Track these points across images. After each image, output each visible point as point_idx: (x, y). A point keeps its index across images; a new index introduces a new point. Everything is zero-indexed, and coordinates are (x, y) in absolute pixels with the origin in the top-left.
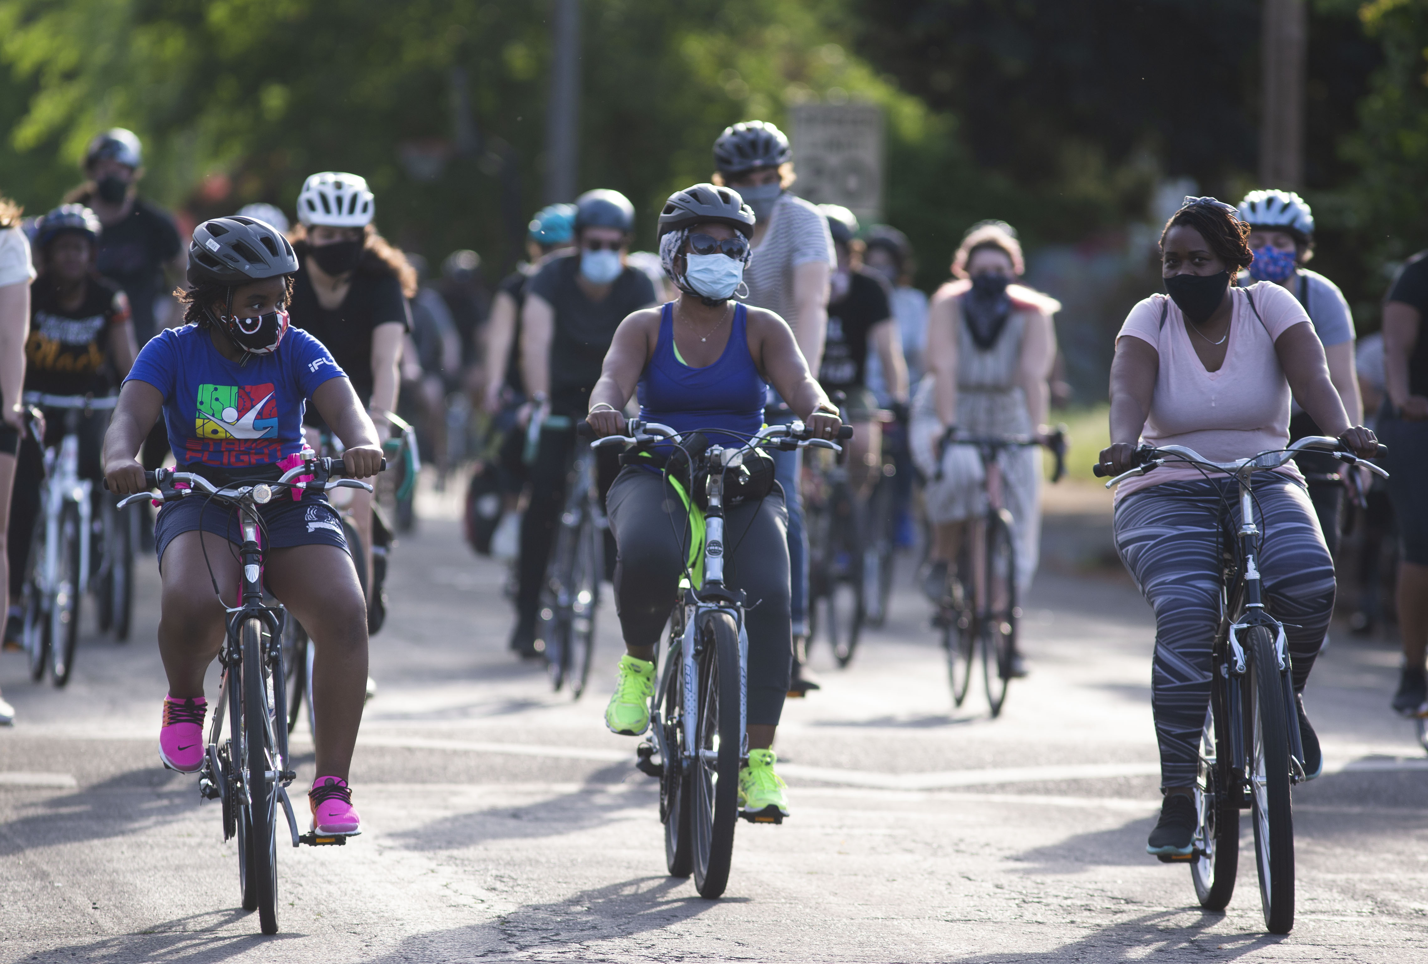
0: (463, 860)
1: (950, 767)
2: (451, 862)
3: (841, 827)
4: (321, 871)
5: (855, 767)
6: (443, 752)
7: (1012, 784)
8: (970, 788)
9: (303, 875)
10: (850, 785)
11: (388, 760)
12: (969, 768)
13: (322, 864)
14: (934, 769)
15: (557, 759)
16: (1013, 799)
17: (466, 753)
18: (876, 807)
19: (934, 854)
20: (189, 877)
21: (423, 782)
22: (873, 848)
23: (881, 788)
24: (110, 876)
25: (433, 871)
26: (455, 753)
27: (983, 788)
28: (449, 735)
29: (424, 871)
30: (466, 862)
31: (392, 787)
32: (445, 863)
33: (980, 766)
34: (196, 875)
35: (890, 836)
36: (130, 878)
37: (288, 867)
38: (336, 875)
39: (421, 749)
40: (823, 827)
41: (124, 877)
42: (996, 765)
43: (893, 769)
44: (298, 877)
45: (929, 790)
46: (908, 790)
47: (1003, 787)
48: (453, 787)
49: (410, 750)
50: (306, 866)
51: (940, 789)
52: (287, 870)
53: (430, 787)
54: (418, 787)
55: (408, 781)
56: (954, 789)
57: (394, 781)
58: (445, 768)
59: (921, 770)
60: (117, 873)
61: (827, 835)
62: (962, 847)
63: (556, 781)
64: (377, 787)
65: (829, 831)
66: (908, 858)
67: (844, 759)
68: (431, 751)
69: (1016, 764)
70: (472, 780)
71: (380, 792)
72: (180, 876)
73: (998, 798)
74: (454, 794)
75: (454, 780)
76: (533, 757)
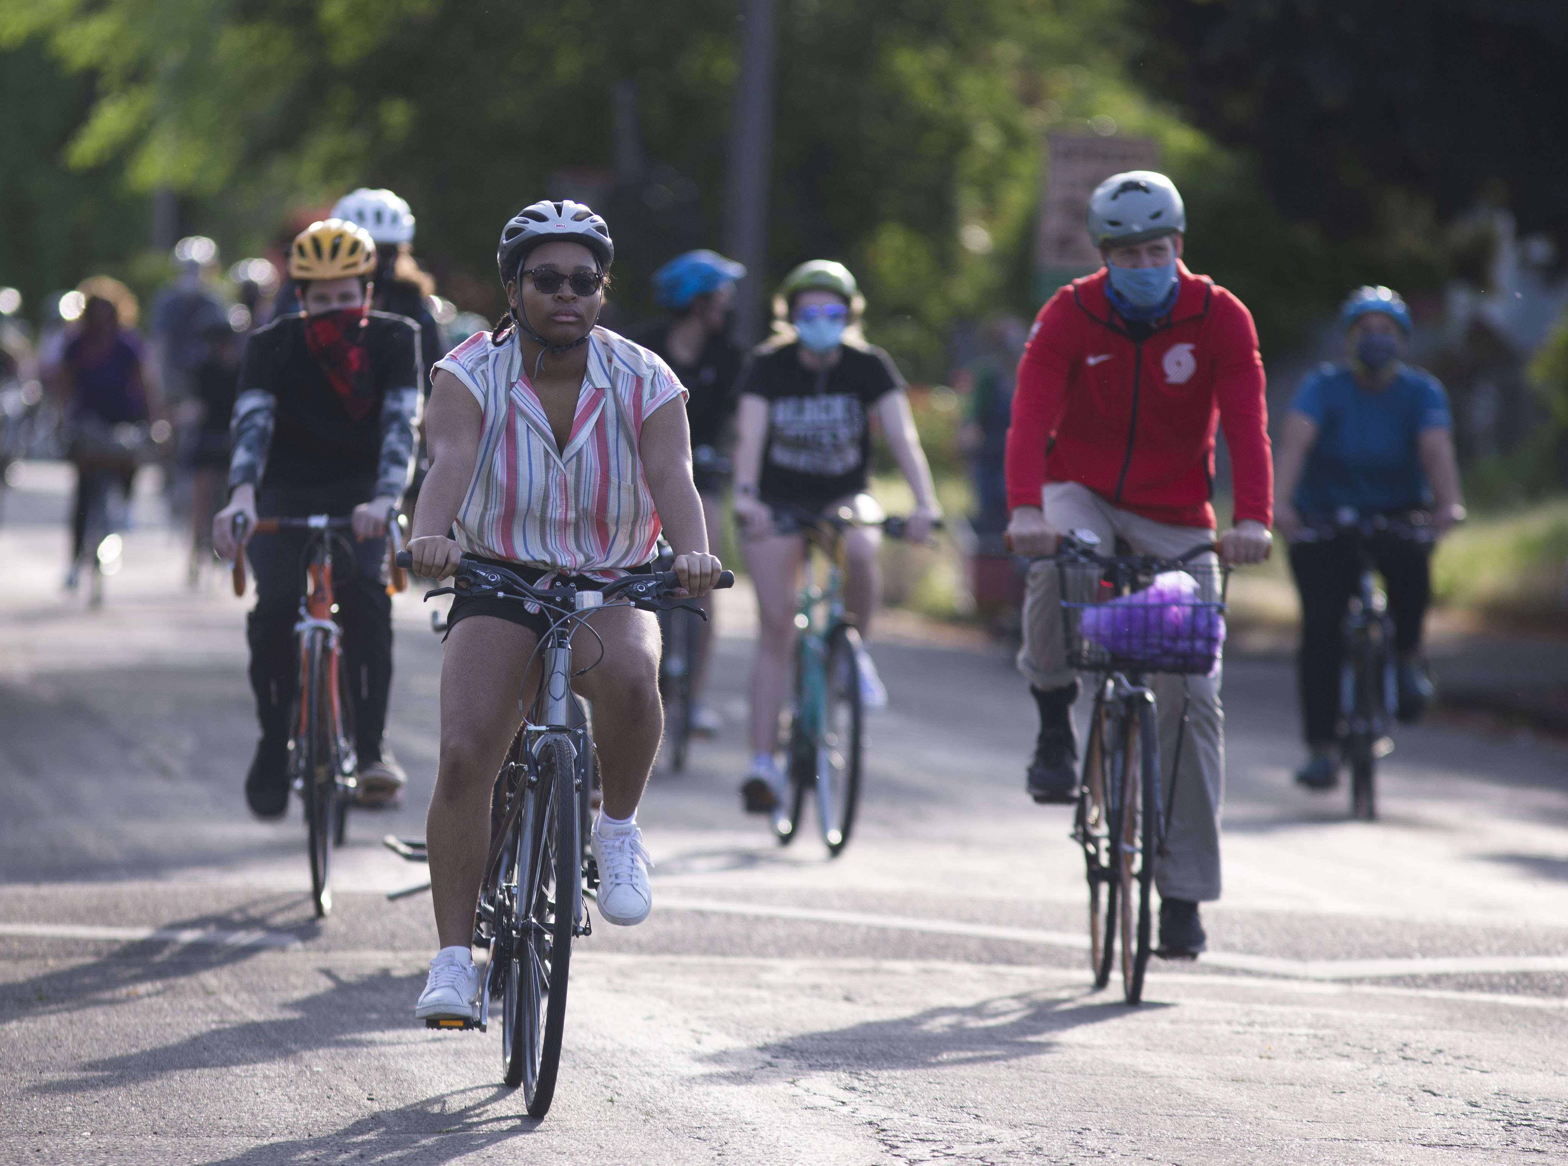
0: (801, 1052)
1: (1367, 953)
2: (788, 1055)
3: (1251, 1024)
4: (635, 1061)
5: (1251, 950)
6: (743, 917)
7: (1448, 976)
8: (1396, 980)
9: (613, 1065)
10: (1248, 973)
11: (677, 926)
12: (1392, 956)
13: (633, 1053)
14: (1349, 955)
15: (883, 930)
16: (1451, 995)
17: (771, 920)
18: (1285, 1000)
19: (1378, 1061)
20: (475, 1064)
21: (724, 954)
22: (1299, 1052)
23: (1287, 977)
24: (379, 1061)
25: (770, 1064)
26: (757, 919)
27: (1412, 981)
28: (746, 897)
29: (760, 1064)
30: (806, 1055)
31: (685, 959)
32: (781, 1055)
33: (1406, 953)
34: (484, 1062)
35: (1316, 1036)
36: (403, 1063)
37: (593, 1055)
38: (654, 1066)
39: (716, 913)
40: (1229, 1023)
41: (396, 1062)
42: (1425, 953)
43: (1298, 955)
44: (609, 1068)
45: (1346, 981)
46: (1320, 980)
47: (1436, 980)
48: (760, 961)
49: (701, 913)
50: (613, 1055)
51: (1360, 980)
52: (593, 1058)
53: (732, 960)
54: (718, 960)
55: (705, 952)
56: (1377, 981)
57: (688, 951)
58: (749, 938)
59: (1334, 957)
60: (385, 1057)
61: (1238, 1033)
62: (1409, 1053)
63: (885, 957)
64: (668, 958)
65: (1240, 1029)
66: (1345, 1065)
67: (1237, 939)
68: (729, 916)
69: (1448, 953)
70: (783, 953)
71: (672, 964)
72: (464, 1063)
73: (1432, 993)
74: (763, 969)
75: (761, 952)
76: (855, 927)
